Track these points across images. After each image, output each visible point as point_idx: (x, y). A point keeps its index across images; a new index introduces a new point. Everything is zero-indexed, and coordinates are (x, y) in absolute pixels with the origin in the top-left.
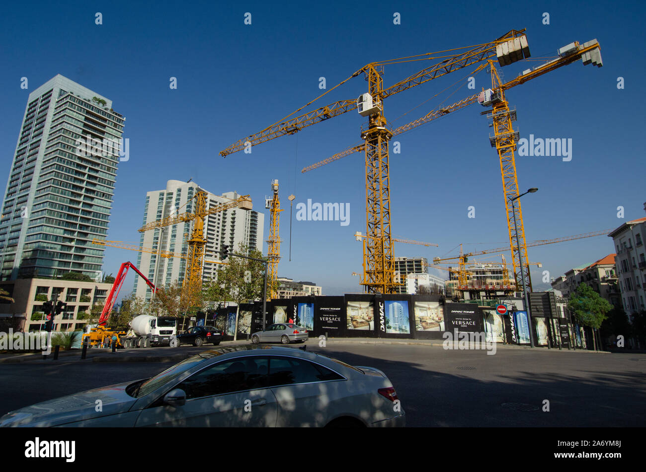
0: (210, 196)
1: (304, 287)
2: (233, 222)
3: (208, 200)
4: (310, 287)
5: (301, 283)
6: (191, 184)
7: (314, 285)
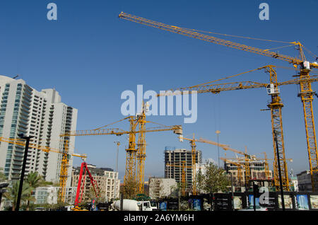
0: (34, 92)
1: (105, 172)
2: (51, 116)
3: (33, 96)
4: (110, 172)
5: (103, 169)
6: (20, 81)
7: (113, 171)
